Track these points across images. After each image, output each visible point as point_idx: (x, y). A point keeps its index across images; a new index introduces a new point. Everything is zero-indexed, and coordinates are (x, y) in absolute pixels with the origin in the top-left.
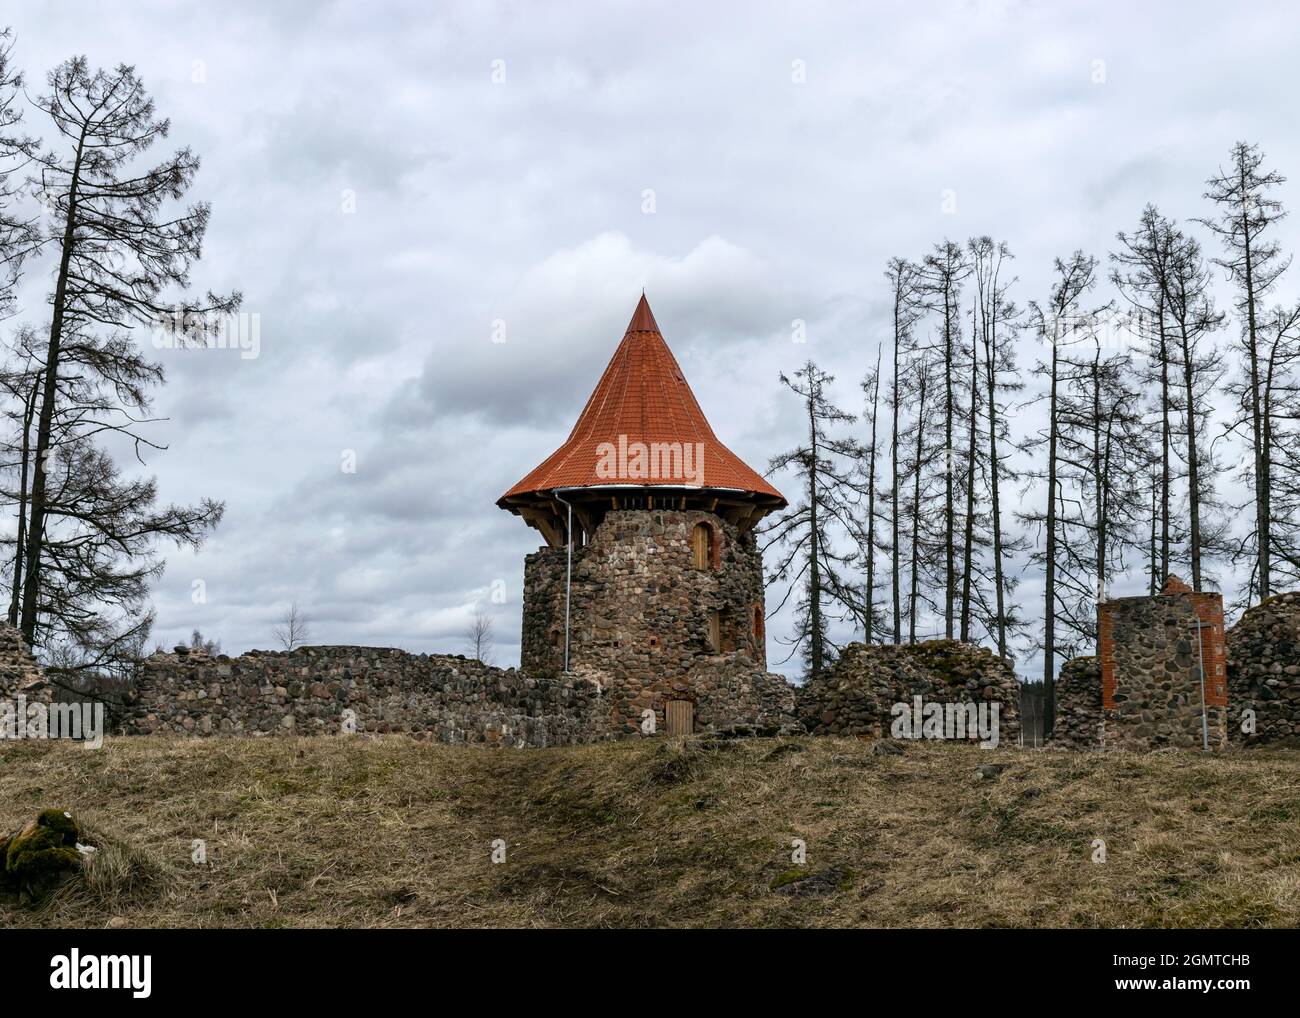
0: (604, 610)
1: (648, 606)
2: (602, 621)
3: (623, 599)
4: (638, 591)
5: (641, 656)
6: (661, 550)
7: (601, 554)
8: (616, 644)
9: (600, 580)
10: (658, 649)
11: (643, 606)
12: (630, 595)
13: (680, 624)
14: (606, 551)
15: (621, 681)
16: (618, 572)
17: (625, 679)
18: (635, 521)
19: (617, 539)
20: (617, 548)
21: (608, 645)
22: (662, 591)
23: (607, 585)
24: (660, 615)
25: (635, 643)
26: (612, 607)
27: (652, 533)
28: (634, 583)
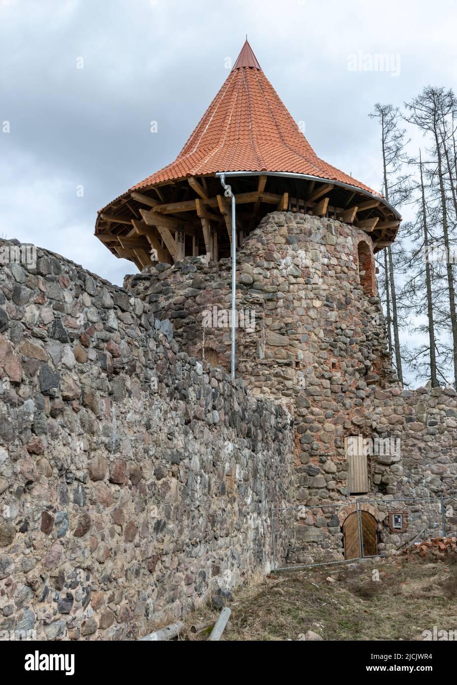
0: (277, 324)
1: (328, 322)
2: (275, 337)
3: (301, 311)
4: (317, 303)
5: (323, 381)
6: (334, 261)
7: (269, 258)
8: (297, 363)
9: (270, 288)
10: (339, 374)
11: (323, 323)
12: (308, 309)
13: (356, 347)
14: (276, 255)
15: (304, 411)
16: (293, 280)
17: (308, 408)
18: (307, 226)
19: (288, 242)
20: (290, 252)
21: (288, 365)
22: (339, 308)
23: (280, 294)
24: (338, 335)
25: (317, 365)
26: (290, 320)
27: (324, 241)
28: (312, 295)
